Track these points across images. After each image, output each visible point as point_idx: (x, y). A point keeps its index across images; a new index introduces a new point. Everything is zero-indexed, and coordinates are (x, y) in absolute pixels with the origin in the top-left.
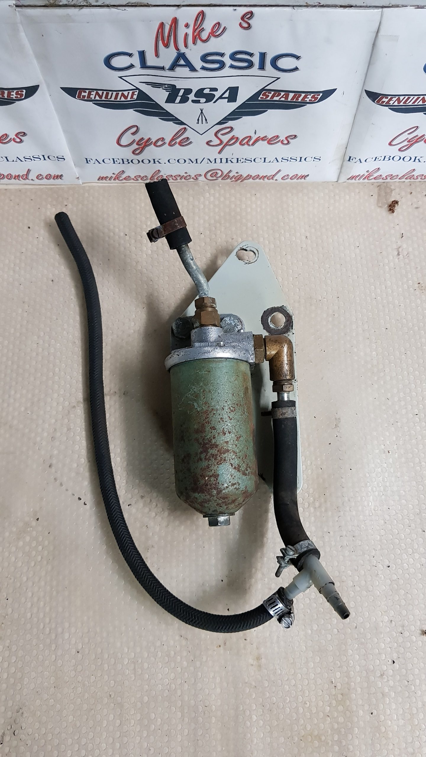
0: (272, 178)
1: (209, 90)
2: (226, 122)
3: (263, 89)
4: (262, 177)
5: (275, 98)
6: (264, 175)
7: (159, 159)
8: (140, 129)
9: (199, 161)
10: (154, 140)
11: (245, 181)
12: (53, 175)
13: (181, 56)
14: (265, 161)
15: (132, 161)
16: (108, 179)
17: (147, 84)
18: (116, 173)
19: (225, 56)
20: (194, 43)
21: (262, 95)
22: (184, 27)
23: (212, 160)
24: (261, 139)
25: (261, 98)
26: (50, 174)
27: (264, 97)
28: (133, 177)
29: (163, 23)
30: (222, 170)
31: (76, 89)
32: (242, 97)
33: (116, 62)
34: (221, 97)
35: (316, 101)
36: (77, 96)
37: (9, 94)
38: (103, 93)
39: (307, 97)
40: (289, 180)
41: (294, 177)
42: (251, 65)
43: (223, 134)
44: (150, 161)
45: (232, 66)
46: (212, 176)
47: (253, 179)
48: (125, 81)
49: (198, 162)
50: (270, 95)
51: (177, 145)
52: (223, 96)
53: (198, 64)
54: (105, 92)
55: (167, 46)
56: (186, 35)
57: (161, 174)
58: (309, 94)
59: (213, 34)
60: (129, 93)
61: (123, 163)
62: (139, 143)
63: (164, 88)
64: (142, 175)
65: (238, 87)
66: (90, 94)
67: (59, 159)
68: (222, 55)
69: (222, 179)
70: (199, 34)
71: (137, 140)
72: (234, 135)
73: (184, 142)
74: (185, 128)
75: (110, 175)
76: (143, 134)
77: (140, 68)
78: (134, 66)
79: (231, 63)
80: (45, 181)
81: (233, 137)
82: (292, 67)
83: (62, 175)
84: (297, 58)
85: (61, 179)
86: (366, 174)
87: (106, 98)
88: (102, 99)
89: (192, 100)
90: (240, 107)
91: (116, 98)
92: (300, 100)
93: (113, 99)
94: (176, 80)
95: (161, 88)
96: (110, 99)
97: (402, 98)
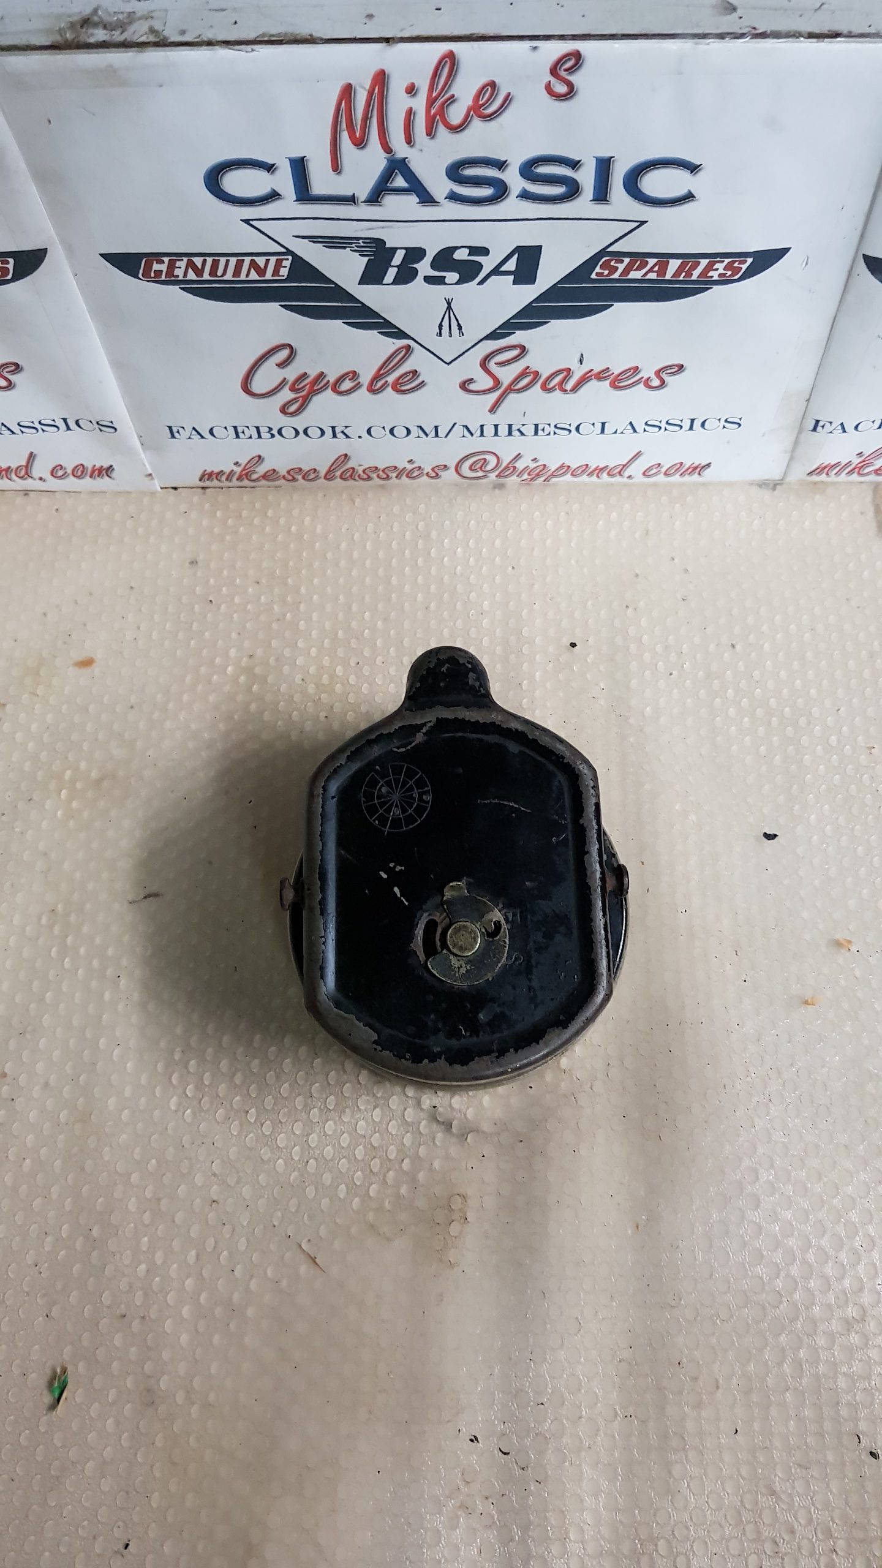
0: (620, 473)
1: (467, 251)
2: (510, 334)
3: (603, 253)
4: (595, 470)
5: (634, 275)
6: (601, 466)
7: (346, 427)
8: (299, 352)
9: (442, 433)
10: (332, 378)
11: (554, 480)
12: (89, 466)
13: (397, 166)
14: (603, 431)
15: (280, 432)
16: (224, 478)
17: (314, 242)
18: (243, 462)
19: (509, 169)
20: (430, 132)
21: (601, 268)
22: (405, 94)
23: (475, 428)
24: (595, 375)
25: (597, 273)
26: (82, 465)
27: (606, 272)
28: (283, 472)
29: (350, 84)
30: (497, 453)
31: (139, 256)
32: (550, 274)
33: (236, 182)
34: (496, 271)
35: (736, 277)
36: (141, 271)
38: (204, 261)
39: (714, 268)
40: (661, 478)
41: (673, 471)
42: (573, 190)
43: (501, 364)
44: (323, 432)
45: (525, 195)
46: (473, 468)
47: (572, 475)
48: (256, 231)
49: (439, 435)
50: (621, 267)
51: (389, 389)
52: (502, 269)
53: (439, 185)
54: (209, 260)
55: (360, 143)
56: (410, 114)
57: (350, 465)
58: (718, 259)
59: (477, 109)
60: (267, 261)
61: (260, 436)
62: (296, 386)
63: (356, 248)
64: (305, 468)
65: (541, 246)
66: (172, 266)
67: (102, 428)
68: (501, 165)
69: (497, 476)
70: (442, 112)
71: (292, 379)
72: (528, 367)
73: (408, 381)
74: (409, 346)
75: (227, 467)
76: (306, 365)
77: (296, 201)
78: (279, 195)
79: (524, 188)
80: (71, 483)
81: (528, 371)
82: (679, 192)
83: (110, 468)
84: (692, 168)
85: (109, 475)
86: (856, 460)
87: (213, 271)
88: (202, 277)
89: (424, 277)
90: (541, 298)
91: (237, 272)
92: (695, 275)
93: (229, 276)
94: (383, 228)
95: (348, 249)
96: (222, 276)
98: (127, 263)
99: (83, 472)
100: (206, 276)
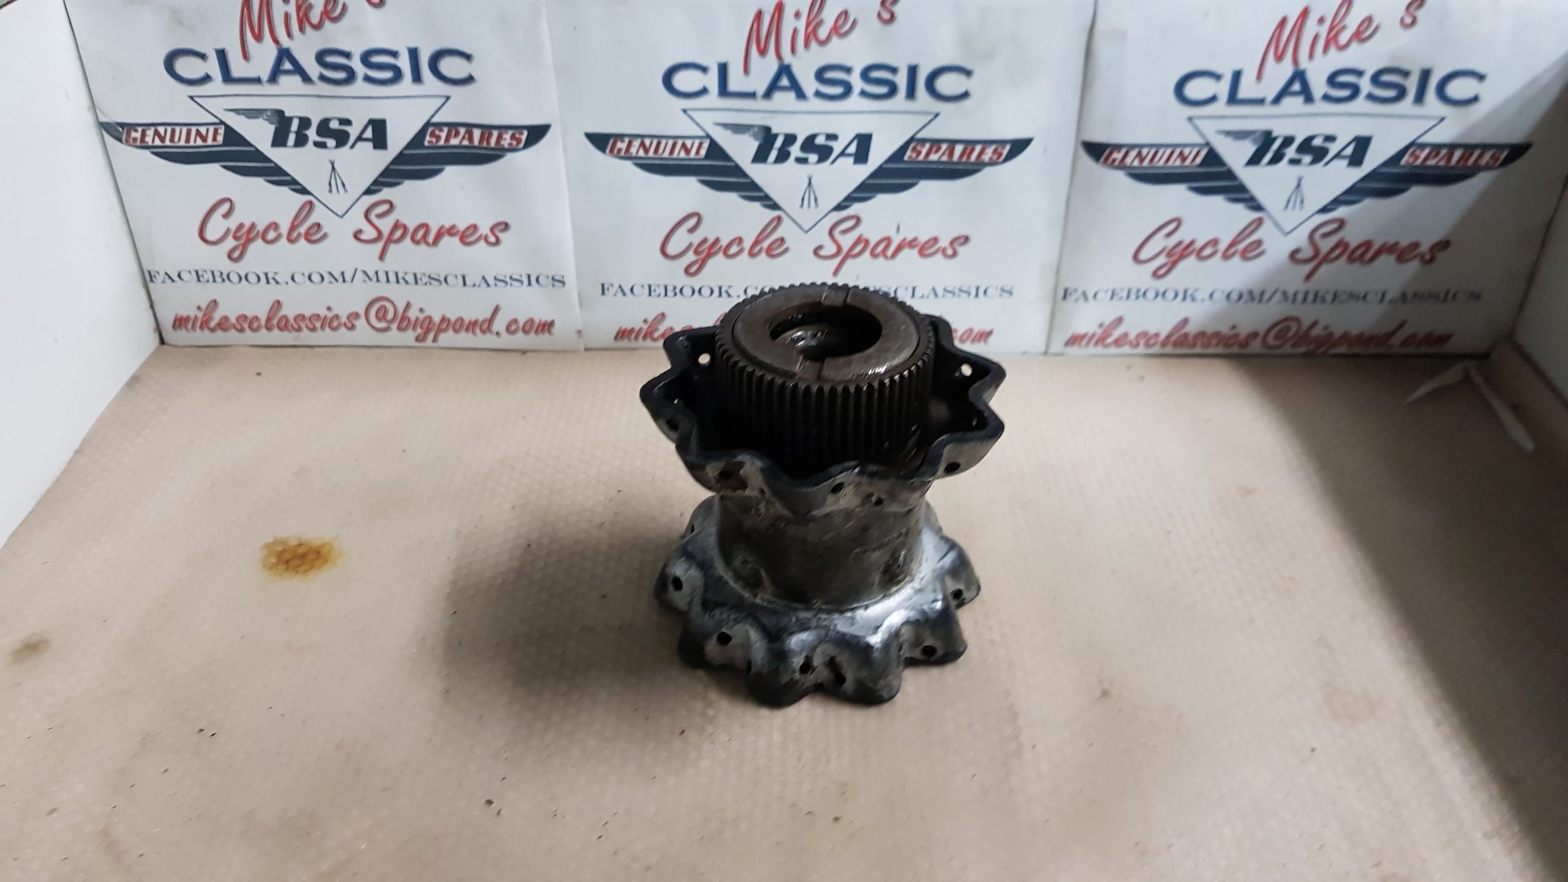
1: (824, 137)
2: (850, 206)
3: (912, 139)
5: (934, 157)
7: (730, 287)
8: (704, 219)
10: (724, 243)
12: (537, 321)
13: (785, 70)
15: (681, 290)
16: (633, 336)
17: (726, 129)
18: (650, 319)
19: (854, 74)
20: (807, 45)
21: (911, 152)
22: (793, 17)
24: (907, 243)
25: (908, 156)
26: (532, 320)
27: (914, 155)
29: (761, 10)
31: (609, 137)
32: (878, 155)
33: (681, 81)
34: (843, 154)
35: (1000, 161)
36: (608, 148)
37: (500, 137)
38: (652, 142)
39: (985, 152)
41: (965, 337)
42: (893, 90)
43: (842, 232)
44: (712, 292)
45: (863, 93)
48: (690, 120)
50: (924, 151)
51: (763, 255)
52: (847, 152)
53: (810, 85)
54: (655, 142)
55: (763, 52)
56: (795, 32)
58: (986, 145)
59: (836, 29)
60: (694, 143)
61: (666, 295)
62: (700, 249)
63: (753, 134)
65: (872, 134)
66: (630, 145)
67: (555, 283)
68: (848, 70)
70: (815, 31)
71: (696, 242)
72: (860, 236)
73: (776, 247)
74: (779, 218)
75: (637, 324)
76: (707, 231)
77: (717, 96)
78: (708, 91)
79: (862, 88)
80: (520, 340)
81: (861, 238)
82: (960, 91)
83: (551, 324)
84: (968, 73)
85: (549, 332)
86: (1099, 332)
87: (656, 152)
88: (648, 154)
89: (796, 158)
90: (873, 175)
91: (672, 152)
92: (973, 158)
93: (666, 155)
94: (771, 117)
95: (747, 134)
96: (661, 154)
97: (1145, 151)
98: (600, 141)
99: (530, 327)
100: (651, 154)
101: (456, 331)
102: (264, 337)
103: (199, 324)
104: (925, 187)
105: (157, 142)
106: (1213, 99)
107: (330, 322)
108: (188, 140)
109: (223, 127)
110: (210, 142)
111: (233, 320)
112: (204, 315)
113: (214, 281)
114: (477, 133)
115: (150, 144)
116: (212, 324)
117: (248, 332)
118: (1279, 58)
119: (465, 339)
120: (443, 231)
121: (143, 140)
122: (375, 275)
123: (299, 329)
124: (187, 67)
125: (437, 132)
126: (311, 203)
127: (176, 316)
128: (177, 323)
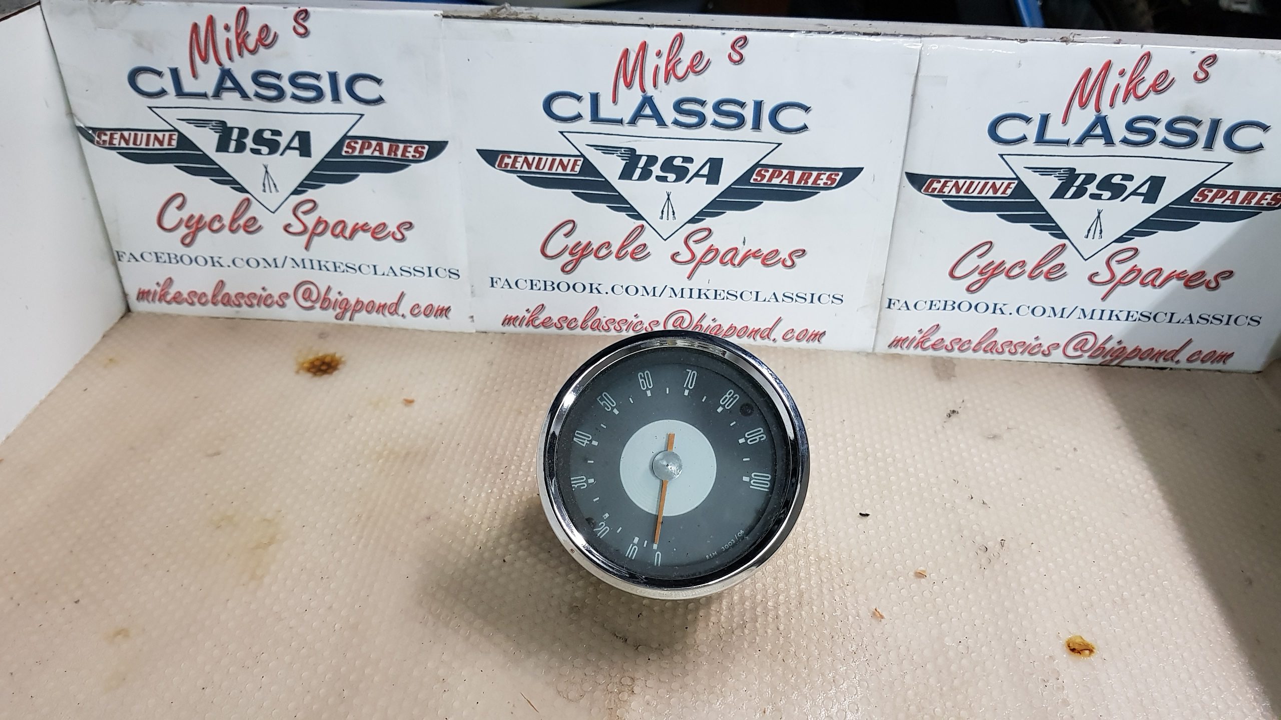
1: (681, 159)
2: (703, 220)
3: (757, 165)
4: (751, 333)
5: (775, 181)
7: (599, 285)
8: (578, 227)
9: (657, 294)
10: (595, 246)
12: (436, 306)
13: (648, 101)
14: (757, 299)
15: (558, 286)
16: (518, 323)
17: (597, 149)
18: (532, 310)
19: (707, 106)
20: (667, 81)
22: (655, 56)
23: (678, 291)
24: (752, 254)
25: (754, 179)
26: (432, 305)
27: (759, 179)
28: (555, 320)
29: (628, 49)
30: (691, 313)
32: (728, 177)
33: (559, 107)
34: (697, 175)
35: (834, 186)
36: (497, 163)
37: (405, 150)
38: (534, 159)
39: (821, 177)
40: (794, 341)
41: (802, 337)
42: (742, 121)
43: (696, 242)
44: (585, 288)
45: (715, 124)
46: (675, 325)
47: (737, 335)
48: (566, 140)
50: (768, 175)
51: (628, 258)
52: (701, 173)
53: (669, 115)
54: (537, 158)
55: (629, 85)
56: (657, 68)
57: (597, 317)
58: (823, 172)
59: (692, 68)
60: (569, 160)
61: (545, 289)
62: (573, 252)
63: (620, 155)
64: (570, 318)
65: (722, 159)
66: (515, 160)
67: (451, 275)
68: (703, 103)
70: (674, 68)
71: (571, 245)
72: (712, 245)
73: (639, 252)
74: (642, 226)
75: (522, 313)
76: (581, 235)
77: (591, 121)
78: (582, 117)
79: (714, 119)
80: (420, 321)
81: (712, 248)
82: (800, 125)
83: (448, 309)
84: (807, 109)
85: (446, 316)
86: (919, 336)
87: (537, 167)
88: (531, 169)
89: (657, 176)
90: (722, 194)
91: (551, 168)
92: (810, 181)
93: (546, 170)
94: (636, 141)
95: (615, 155)
96: (542, 170)
97: (961, 182)
98: (490, 156)
99: (431, 311)
100: (533, 169)
101: (368, 312)
102: (210, 310)
103: (157, 297)
104: (768, 206)
105: (123, 145)
106: (1024, 138)
107: (265, 300)
108: (147, 144)
109: (176, 133)
110: (165, 146)
111: (185, 296)
112: (162, 290)
113: (170, 262)
114: (386, 146)
115: (117, 146)
116: (169, 298)
117: (198, 305)
118: (1083, 105)
119: (375, 319)
120: (357, 227)
121: (111, 143)
122: (302, 263)
123: (239, 305)
124: (147, 82)
125: (353, 144)
126: (248, 199)
127: (140, 289)
128: (141, 295)
